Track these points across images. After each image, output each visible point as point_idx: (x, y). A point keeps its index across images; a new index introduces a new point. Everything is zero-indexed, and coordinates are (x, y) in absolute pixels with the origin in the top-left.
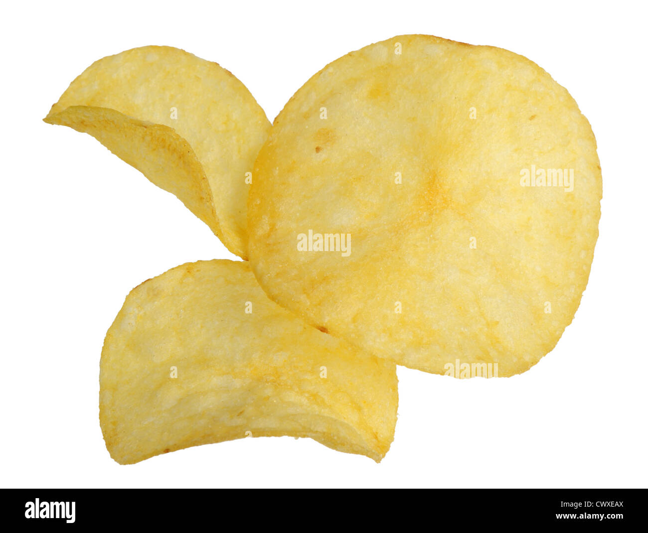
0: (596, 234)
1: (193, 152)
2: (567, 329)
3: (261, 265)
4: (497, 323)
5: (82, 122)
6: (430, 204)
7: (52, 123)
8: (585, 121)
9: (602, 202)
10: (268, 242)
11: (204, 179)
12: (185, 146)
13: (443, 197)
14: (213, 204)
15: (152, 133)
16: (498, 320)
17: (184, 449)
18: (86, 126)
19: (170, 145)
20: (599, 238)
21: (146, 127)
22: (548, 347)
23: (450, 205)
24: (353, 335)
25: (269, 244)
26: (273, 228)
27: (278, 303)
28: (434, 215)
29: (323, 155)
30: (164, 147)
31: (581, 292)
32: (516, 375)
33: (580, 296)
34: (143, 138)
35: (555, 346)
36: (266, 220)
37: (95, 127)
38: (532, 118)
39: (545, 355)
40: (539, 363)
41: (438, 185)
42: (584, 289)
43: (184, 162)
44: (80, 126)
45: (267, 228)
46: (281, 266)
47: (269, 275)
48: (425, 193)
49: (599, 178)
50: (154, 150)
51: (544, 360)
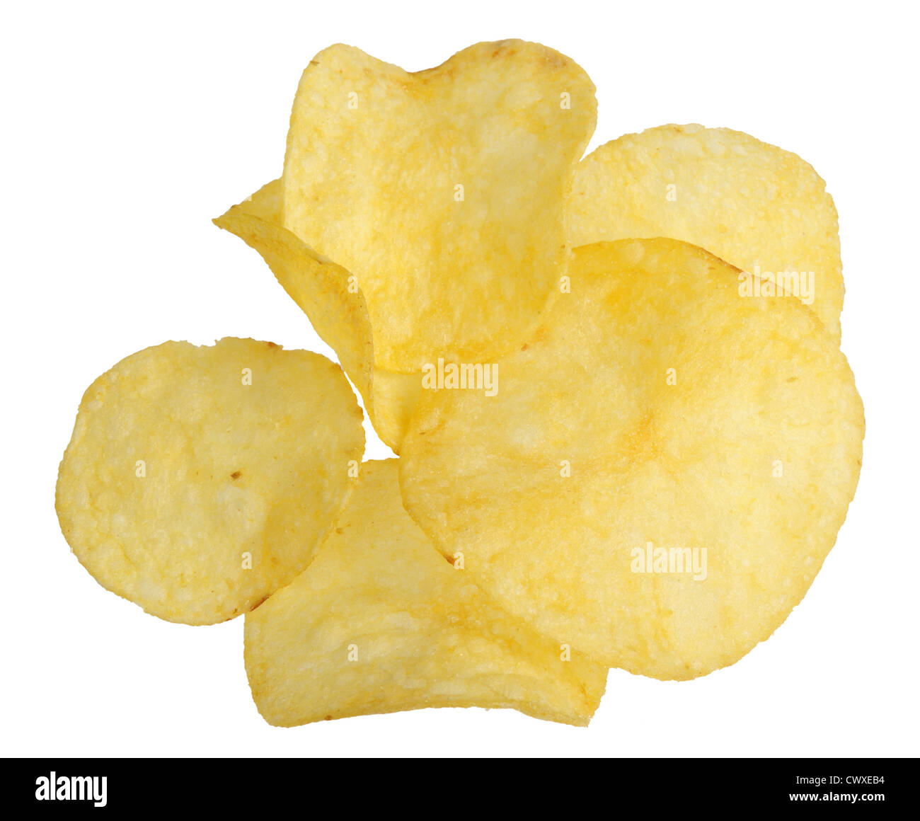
0: (832, 541)
1: (366, 308)
2: (760, 645)
3: (410, 465)
4: (671, 612)
5: (254, 236)
6: (635, 449)
7: (221, 227)
8: (858, 402)
9: (851, 505)
10: (429, 441)
11: (369, 343)
12: (359, 298)
13: (653, 444)
14: (371, 376)
15: (327, 272)
16: (673, 610)
17: (349, 717)
18: (256, 241)
19: (343, 292)
20: (834, 547)
21: (320, 263)
22: (727, 661)
23: (659, 457)
24: (484, 577)
25: (429, 443)
26: (442, 424)
27: (410, 514)
28: (634, 463)
29: (529, 355)
30: (336, 292)
31: (792, 607)
32: (673, 681)
33: (789, 611)
34: (316, 275)
35: (736, 661)
36: (437, 413)
37: (266, 245)
38: (793, 379)
39: (721, 668)
40: (708, 676)
41: (651, 429)
42: (798, 603)
43: (353, 316)
44: (251, 240)
45: (435, 423)
46: (432, 472)
47: (414, 479)
48: (633, 434)
49: (855, 476)
50: (325, 292)
51: (716, 675)
